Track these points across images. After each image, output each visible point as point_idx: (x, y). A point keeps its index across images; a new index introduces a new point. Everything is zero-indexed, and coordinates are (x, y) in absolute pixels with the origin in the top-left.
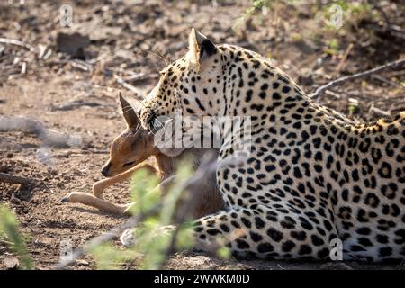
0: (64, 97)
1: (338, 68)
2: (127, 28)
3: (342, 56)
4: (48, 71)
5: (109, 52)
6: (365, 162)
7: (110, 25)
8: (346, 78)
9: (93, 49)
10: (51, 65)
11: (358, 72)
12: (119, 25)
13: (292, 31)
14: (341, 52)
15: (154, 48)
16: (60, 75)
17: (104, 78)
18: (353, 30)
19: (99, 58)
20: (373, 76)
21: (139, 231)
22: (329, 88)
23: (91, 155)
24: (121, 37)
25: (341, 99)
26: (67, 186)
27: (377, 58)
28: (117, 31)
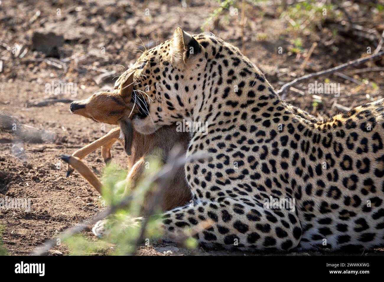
0: (39, 94)
1: (302, 66)
2: (99, 27)
3: (306, 54)
4: (24, 69)
5: (82, 50)
6: (328, 156)
7: (84, 25)
8: (310, 75)
9: (67, 48)
10: (27, 63)
11: (322, 69)
12: (92, 25)
13: (258, 30)
14: (306, 51)
15: (126, 47)
16: (35, 73)
17: (78, 76)
18: (317, 29)
19: (73, 57)
20: (336, 74)
21: (110, 223)
22: (294, 86)
23: (65, 149)
24: (94, 36)
25: (305, 95)
26: (42, 179)
27: (340, 57)
28: (90, 31)
